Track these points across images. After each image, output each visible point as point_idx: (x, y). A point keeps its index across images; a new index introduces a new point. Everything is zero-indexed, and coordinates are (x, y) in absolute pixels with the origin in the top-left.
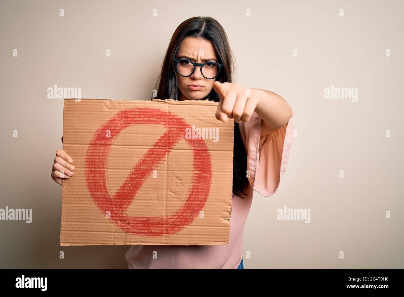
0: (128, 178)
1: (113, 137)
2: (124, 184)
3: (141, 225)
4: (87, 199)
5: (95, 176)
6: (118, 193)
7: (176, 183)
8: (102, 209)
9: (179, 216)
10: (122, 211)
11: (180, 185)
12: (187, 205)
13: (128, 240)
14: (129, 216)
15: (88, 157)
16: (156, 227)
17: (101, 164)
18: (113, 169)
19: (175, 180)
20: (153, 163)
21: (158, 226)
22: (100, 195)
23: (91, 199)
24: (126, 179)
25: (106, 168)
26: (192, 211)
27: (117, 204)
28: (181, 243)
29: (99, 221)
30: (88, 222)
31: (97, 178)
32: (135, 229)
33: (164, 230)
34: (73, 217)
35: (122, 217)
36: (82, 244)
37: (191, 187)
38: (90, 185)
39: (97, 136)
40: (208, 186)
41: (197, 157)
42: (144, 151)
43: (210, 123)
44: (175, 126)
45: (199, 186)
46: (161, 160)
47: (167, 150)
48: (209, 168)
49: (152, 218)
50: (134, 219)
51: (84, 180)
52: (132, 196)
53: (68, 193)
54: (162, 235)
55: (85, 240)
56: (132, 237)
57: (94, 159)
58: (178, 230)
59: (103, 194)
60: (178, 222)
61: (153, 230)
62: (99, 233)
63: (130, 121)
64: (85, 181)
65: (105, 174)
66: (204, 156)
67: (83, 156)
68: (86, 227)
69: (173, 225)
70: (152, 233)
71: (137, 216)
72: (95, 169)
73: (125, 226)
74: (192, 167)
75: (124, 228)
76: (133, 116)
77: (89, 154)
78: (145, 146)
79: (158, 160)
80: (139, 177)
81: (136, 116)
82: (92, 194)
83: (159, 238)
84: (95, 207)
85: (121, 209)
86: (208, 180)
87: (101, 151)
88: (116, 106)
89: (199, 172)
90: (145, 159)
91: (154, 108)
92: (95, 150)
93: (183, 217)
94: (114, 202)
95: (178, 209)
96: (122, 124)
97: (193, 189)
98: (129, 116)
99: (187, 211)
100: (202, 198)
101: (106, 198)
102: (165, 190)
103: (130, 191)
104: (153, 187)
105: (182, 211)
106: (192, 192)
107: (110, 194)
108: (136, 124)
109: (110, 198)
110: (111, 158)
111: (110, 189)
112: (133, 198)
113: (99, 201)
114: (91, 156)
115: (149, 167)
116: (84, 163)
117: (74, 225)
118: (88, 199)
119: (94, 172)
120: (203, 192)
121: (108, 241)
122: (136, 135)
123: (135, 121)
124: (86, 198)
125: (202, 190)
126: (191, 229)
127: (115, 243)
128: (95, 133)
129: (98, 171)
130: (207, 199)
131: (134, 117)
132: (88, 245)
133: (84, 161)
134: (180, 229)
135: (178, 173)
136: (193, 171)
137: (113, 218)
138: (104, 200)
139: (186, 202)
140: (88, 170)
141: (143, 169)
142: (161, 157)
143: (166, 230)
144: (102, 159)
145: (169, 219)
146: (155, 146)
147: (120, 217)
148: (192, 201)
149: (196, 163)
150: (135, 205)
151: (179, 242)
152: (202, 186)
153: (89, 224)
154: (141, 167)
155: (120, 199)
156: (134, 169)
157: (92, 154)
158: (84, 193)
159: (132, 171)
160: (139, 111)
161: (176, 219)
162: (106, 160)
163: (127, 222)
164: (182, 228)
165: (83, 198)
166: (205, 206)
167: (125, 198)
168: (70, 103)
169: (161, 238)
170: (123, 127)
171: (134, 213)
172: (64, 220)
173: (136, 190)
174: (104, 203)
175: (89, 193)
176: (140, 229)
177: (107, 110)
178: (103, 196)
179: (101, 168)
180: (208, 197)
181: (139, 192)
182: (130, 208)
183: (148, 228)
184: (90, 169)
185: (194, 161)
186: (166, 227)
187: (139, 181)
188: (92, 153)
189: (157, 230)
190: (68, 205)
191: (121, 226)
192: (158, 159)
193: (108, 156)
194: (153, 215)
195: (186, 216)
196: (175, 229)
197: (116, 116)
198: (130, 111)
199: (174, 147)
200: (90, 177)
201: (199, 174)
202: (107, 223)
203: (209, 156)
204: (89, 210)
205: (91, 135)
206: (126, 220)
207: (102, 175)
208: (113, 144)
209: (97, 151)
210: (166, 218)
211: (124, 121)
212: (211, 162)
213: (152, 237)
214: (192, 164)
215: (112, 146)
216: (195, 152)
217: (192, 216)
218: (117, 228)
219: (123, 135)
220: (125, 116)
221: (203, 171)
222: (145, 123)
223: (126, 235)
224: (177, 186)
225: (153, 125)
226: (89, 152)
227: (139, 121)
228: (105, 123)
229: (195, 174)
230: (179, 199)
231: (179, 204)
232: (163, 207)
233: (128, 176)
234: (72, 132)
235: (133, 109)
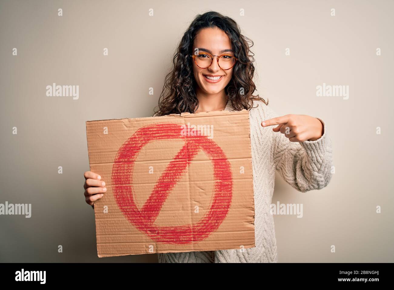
0: (153, 191)
1: (135, 154)
2: (150, 197)
3: (170, 234)
4: (117, 214)
5: (122, 192)
6: (146, 205)
7: (199, 193)
8: (132, 221)
9: (205, 223)
10: (150, 222)
11: (203, 194)
12: (211, 213)
13: (159, 249)
14: (157, 226)
15: (114, 174)
16: (184, 235)
17: (126, 180)
18: (138, 184)
19: (198, 189)
20: (175, 175)
21: (186, 234)
22: (129, 209)
23: (121, 213)
24: (151, 193)
25: (132, 184)
26: (217, 218)
27: (145, 216)
28: (209, 249)
29: (130, 233)
30: (121, 234)
31: (125, 193)
32: (165, 238)
33: (191, 237)
34: (106, 230)
35: (151, 228)
36: (117, 254)
37: (214, 196)
38: (119, 200)
39: (120, 154)
40: (230, 194)
41: (216, 167)
42: (166, 164)
43: (226, 132)
44: (193, 139)
45: (222, 194)
46: (182, 172)
47: (188, 162)
48: (229, 176)
49: (179, 227)
50: (163, 229)
51: (112, 196)
52: (159, 208)
53: (99, 209)
54: (190, 242)
55: (119, 251)
56: (162, 246)
57: (120, 176)
58: (204, 237)
59: (132, 208)
60: (204, 229)
61: (181, 238)
62: (132, 244)
63: (149, 137)
64: (114, 197)
65: (131, 189)
66: (224, 165)
67: (109, 174)
68: (119, 239)
69: (200, 232)
70: (181, 241)
71: (165, 226)
72: (122, 185)
73: (155, 236)
74: (213, 176)
75: (154, 237)
76: (151, 132)
77: (114, 172)
78: (166, 160)
79: (179, 173)
80: (163, 189)
81: (155, 132)
82: (121, 209)
83: (188, 246)
84: (125, 220)
85: (149, 221)
86: (229, 188)
87: (126, 168)
88: (135, 124)
89: (220, 181)
90: (167, 172)
91: (170, 123)
92: (120, 168)
93: (208, 224)
94: (142, 214)
95: (203, 218)
96: (142, 141)
97: (216, 197)
98: (148, 133)
99: (212, 218)
100: (225, 205)
101: (135, 212)
102: (189, 200)
103: (156, 204)
104: (178, 198)
105: (207, 219)
106: (215, 200)
107: (138, 207)
108: (155, 140)
109: (139, 211)
110: (135, 174)
111: (137, 203)
112: (160, 210)
113: (129, 214)
114: (116, 173)
115: (172, 180)
116: (111, 180)
117: (108, 237)
118: (119, 214)
119: (121, 188)
120: (226, 200)
121: (140, 251)
122: (156, 150)
123: (154, 137)
124: (116, 212)
125: (225, 198)
126: (217, 235)
127: (147, 252)
128: (118, 151)
129: (124, 186)
130: (230, 206)
131: (153, 134)
132: (123, 255)
133: (111, 178)
134: (207, 235)
135: (201, 183)
136: (214, 180)
137: (143, 229)
138: (133, 213)
139: (210, 210)
140: (115, 187)
141: (166, 182)
142: (183, 169)
143: (194, 238)
144: (127, 175)
145: (196, 227)
146: (175, 159)
147: (149, 228)
148: (215, 208)
149: (217, 172)
150: (162, 216)
151: (207, 248)
152: (224, 194)
153: (122, 236)
154: (164, 180)
155: (148, 211)
156: (158, 182)
157: (117, 172)
158: (114, 208)
159: (156, 184)
160: (157, 127)
161: (202, 226)
162: (131, 176)
163: (157, 232)
164: (209, 235)
165: (114, 212)
166: (229, 212)
167: (152, 209)
168: (91, 125)
169: (190, 245)
170: (143, 143)
171: (162, 224)
172: (99, 234)
173: (162, 202)
174: (133, 216)
175: (119, 208)
176: (169, 238)
177: (126, 128)
178: (132, 210)
179: (126, 184)
180: (231, 203)
181: (164, 203)
182: (158, 219)
183: (176, 236)
184: (117, 186)
185: (215, 171)
186: (193, 235)
187: (164, 193)
188: (117, 170)
189: (185, 238)
190: (101, 220)
191: (152, 236)
192: (180, 171)
193: (132, 172)
194: (180, 224)
195: (211, 223)
196: (202, 236)
197: (136, 134)
198: (148, 128)
199: (194, 158)
200: (118, 192)
201: (220, 182)
202: (138, 234)
203: (228, 164)
204: (121, 223)
205: (114, 154)
206: (155, 231)
207: (129, 190)
208: (136, 160)
209: (122, 168)
210: (193, 226)
211: (144, 138)
212: (230, 170)
213: (181, 245)
214: (213, 173)
215: (135, 162)
216: (214, 162)
217: (217, 223)
218: (148, 238)
219: (144, 151)
220: (144, 133)
221: (224, 179)
222: (163, 138)
223: (156, 244)
224: (200, 196)
225: (171, 139)
226: (114, 169)
227: (158, 136)
228: (126, 141)
229: (216, 182)
230: (203, 208)
231: (204, 212)
232: (189, 216)
233: (154, 190)
234: (97, 152)
235: (151, 126)
